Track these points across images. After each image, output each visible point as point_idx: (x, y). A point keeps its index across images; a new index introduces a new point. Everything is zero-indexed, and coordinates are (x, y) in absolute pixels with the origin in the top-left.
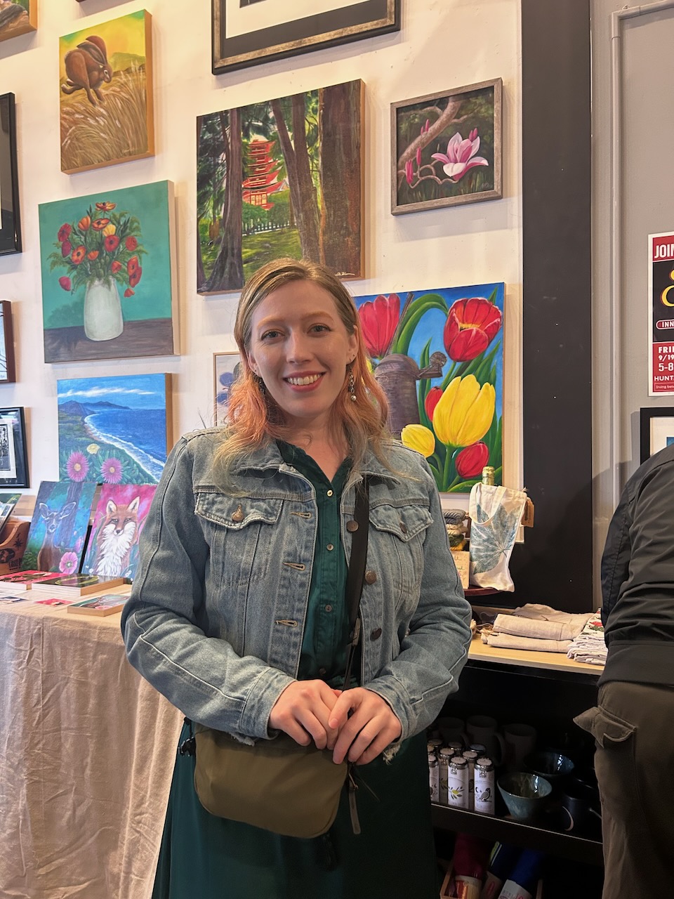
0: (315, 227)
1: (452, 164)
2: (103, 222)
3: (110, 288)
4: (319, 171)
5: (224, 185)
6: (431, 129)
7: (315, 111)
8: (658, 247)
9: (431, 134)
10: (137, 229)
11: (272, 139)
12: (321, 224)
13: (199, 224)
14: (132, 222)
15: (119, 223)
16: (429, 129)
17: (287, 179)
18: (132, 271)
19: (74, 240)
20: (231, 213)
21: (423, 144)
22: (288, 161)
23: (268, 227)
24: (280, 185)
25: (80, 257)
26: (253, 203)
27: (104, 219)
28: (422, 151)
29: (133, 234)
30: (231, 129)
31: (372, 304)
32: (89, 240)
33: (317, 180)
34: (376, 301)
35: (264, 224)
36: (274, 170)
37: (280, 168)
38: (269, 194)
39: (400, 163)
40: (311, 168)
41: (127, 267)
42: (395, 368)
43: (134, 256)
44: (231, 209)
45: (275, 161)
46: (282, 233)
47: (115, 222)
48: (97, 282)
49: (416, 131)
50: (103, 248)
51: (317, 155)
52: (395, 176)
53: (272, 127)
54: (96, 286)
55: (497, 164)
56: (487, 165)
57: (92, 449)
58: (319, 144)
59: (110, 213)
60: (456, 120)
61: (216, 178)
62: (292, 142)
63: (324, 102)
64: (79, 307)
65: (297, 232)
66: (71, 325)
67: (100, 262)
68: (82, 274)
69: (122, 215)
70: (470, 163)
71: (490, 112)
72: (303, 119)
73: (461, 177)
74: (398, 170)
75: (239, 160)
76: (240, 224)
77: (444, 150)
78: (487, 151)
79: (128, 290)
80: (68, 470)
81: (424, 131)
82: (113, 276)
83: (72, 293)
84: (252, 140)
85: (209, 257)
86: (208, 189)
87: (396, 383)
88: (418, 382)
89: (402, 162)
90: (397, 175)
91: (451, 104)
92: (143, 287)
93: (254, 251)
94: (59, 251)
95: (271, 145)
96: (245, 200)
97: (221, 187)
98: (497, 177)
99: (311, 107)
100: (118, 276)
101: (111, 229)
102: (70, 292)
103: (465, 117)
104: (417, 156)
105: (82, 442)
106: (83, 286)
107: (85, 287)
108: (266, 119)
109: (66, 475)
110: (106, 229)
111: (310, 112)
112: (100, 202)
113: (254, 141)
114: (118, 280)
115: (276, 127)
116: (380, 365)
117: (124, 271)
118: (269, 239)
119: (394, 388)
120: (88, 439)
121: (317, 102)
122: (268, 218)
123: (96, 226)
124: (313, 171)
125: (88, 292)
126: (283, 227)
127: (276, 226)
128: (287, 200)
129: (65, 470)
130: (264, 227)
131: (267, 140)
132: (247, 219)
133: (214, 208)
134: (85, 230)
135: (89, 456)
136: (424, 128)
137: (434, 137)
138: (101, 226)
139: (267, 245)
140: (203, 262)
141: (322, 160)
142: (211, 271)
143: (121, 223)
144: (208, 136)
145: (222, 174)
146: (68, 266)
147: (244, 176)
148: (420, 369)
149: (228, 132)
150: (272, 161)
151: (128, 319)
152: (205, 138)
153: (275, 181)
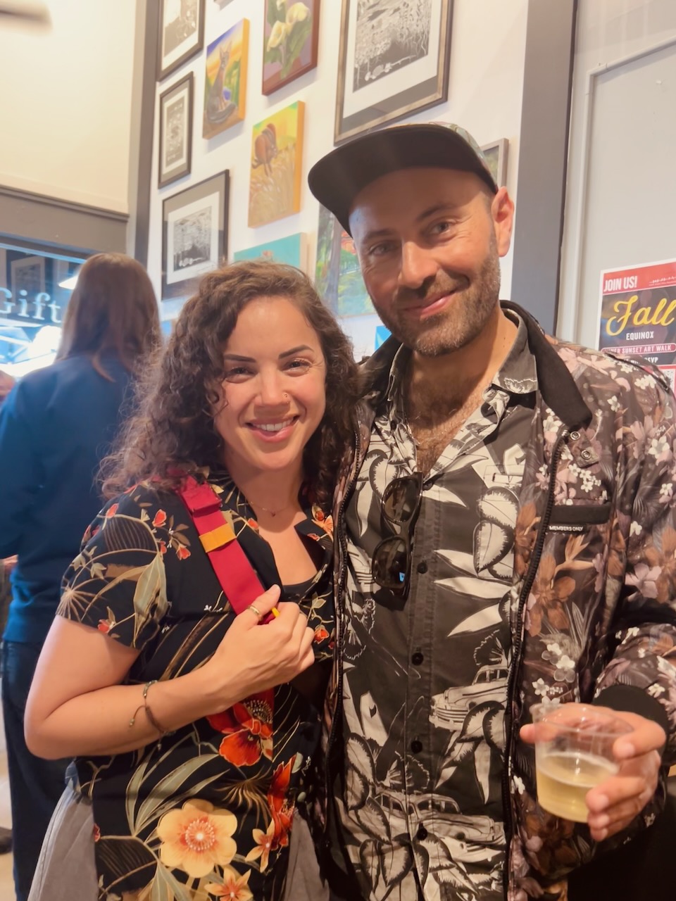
5: (332, 235)
8: (606, 281)
13: (317, 265)
20: (335, 257)
26: (347, 249)
44: (335, 254)
61: (328, 230)
71: (496, 167)
76: (339, 266)
86: (324, 237)
97: (330, 237)
132: (343, 261)
133: (326, 253)
145: (331, 226)
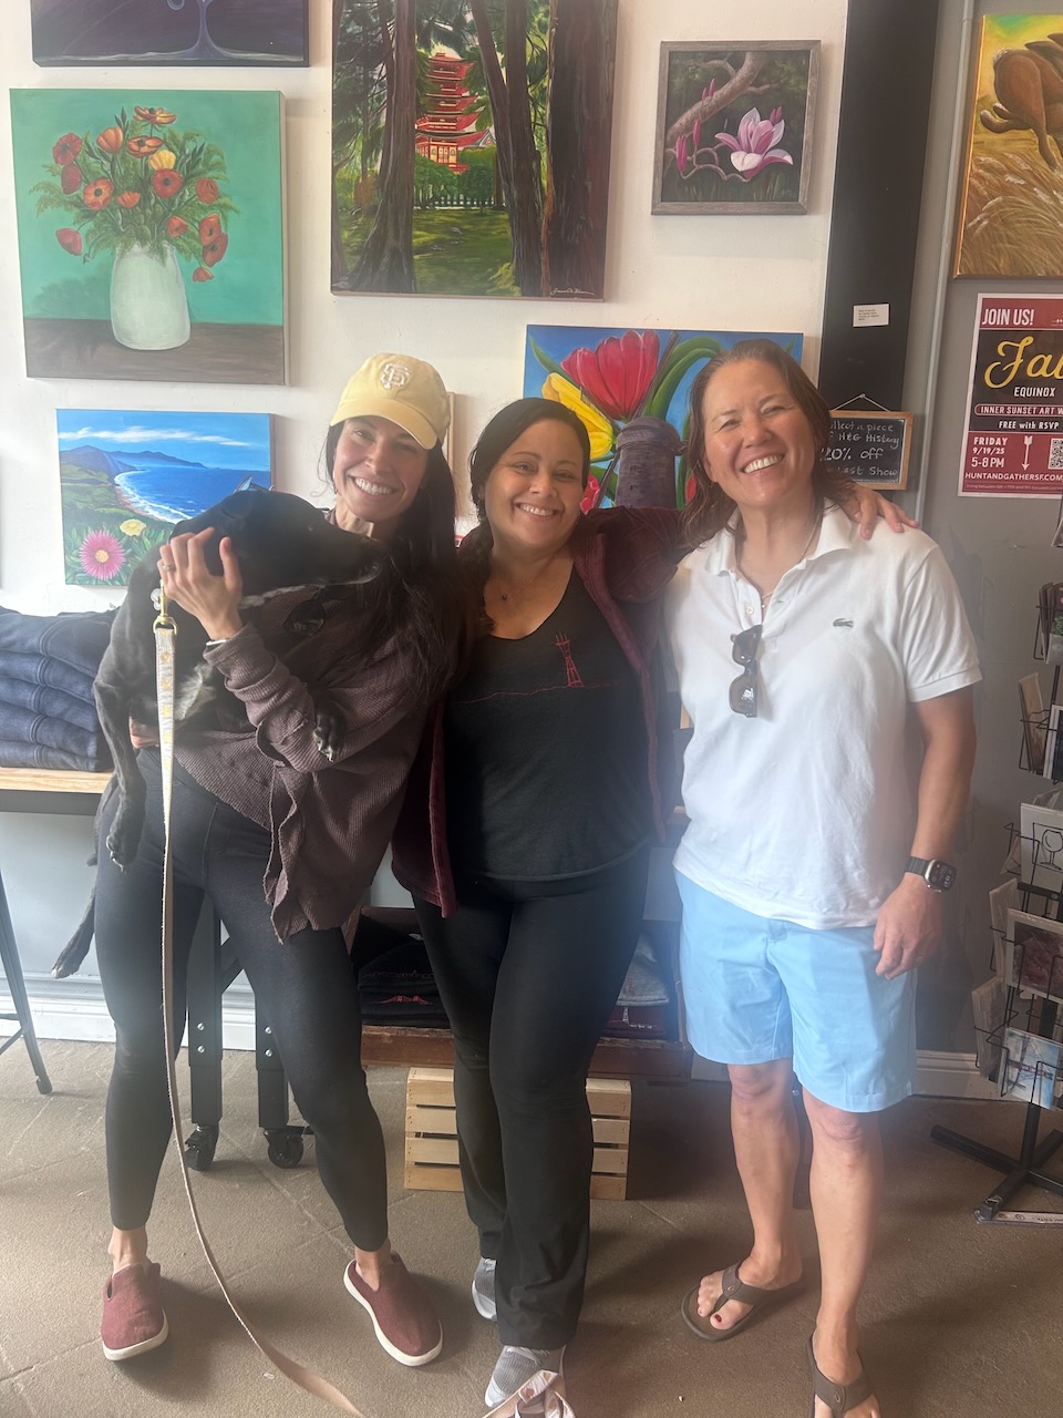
0: (537, 215)
1: (742, 154)
2: (148, 142)
3: (163, 262)
4: (545, 127)
5: (383, 119)
6: (717, 94)
7: (543, 27)
8: (987, 311)
9: (717, 102)
10: (219, 166)
11: (468, 57)
12: (546, 211)
13: (337, 176)
14: (210, 153)
15: (182, 150)
16: (715, 94)
17: (492, 130)
18: (208, 240)
19: (88, 166)
20: (395, 169)
21: (704, 115)
22: (497, 100)
23: (458, 200)
24: (479, 137)
25: (101, 199)
26: (433, 157)
27: (151, 138)
28: (702, 126)
29: (210, 174)
30: (398, 27)
31: (618, 341)
32: (120, 170)
33: (541, 140)
34: (625, 337)
35: (452, 197)
36: (471, 111)
37: (482, 109)
38: (460, 149)
39: (668, 139)
40: (533, 119)
41: (199, 231)
42: (647, 436)
43: (213, 214)
44: (395, 162)
45: (472, 95)
46: (482, 214)
47: (174, 147)
48: (136, 247)
49: (695, 92)
50: (151, 189)
51: (543, 100)
52: (661, 156)
53: (470, 37)
54: (135, 254)
55: (805, 165)
56: (791, 163)
57: (132, 528)
58: (547, 83)
59: (165, 130)
60: (752, 89)
61: (368, 104)
62: (503, 71)
63: (558, 15)
64: (102, 285)
65: (506, 216)
66: (84, 315)
67: (145, 214)
68: (106, 228)
69: (188, 137)
70: (767, 156)
71: (802, 87)
72: (524, 37)
73: (755, 174)
74: (666, 147)
75: (411, 83)
76: (410, 190)
77: (733, 131)
78: (792, 142)
79: (201, 269)
80: (84, 560)
81: (707, 95)
82: (170, 241)
83: (85, 261)
84: (434, 53)
85: (353, 235)
86: (353, 120)
87: (647, 457)
88: (678, 460)
89: (672, 137)
90: (665, 154)
91: (748, 62)
92: (229, 268)
93: (433, 237)
94: (57, 181)
95: (466, 67)
96: (420, 151)
97: (377, 121)
98: (803, 185)
99: (536, 19)
100: (180, 242)
101: (166, 158)
102: (80, 258)
103: (767, 86)
104: (694, 132)
105: (111, 515)
106: (109, 250)
107: (113, 253)
108: (459, 23)
109: (78, 569)
110: (155, 156)
111: (535, 28)
112: (145, 106)
113: (438, 55)
114: (180, 250)
115: (476, 39)
116: (625, 430)
117: (193, 235)
118: (459, 221)
119: (644, 465)
120: (121, 511)
121: (546, 14)
122: (458, 186)
123: (135, 147)
124: (535, 124)
125: (118, 263)
126: (484, 205)
127: (472, 202)
128: (491, 164)
129: (78, 560)
130: (452, 201)
131: (458, 57)
132: (423, 182)
133: (366, 155)
134: (112, 152)
135: (125, 539)
136: (708, 91)
137: (722, 107)
138: (144, 149)
139: (456, 229)
140: (343, 242)
141: (551, 110)
142: (358, 258)
143: (187, 152)
144: (353, 28)
145: (379, 99)
146: (76, 210)
147: (420, 112)
148: (682, 440)
149: (391, 29)
150: (467, 94)
151: (199, 320)
152: (349, 30)
153: (472, 128)
